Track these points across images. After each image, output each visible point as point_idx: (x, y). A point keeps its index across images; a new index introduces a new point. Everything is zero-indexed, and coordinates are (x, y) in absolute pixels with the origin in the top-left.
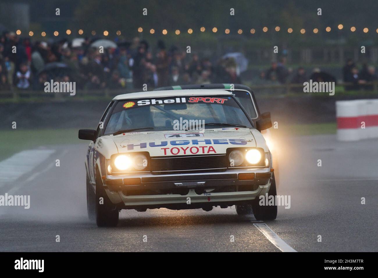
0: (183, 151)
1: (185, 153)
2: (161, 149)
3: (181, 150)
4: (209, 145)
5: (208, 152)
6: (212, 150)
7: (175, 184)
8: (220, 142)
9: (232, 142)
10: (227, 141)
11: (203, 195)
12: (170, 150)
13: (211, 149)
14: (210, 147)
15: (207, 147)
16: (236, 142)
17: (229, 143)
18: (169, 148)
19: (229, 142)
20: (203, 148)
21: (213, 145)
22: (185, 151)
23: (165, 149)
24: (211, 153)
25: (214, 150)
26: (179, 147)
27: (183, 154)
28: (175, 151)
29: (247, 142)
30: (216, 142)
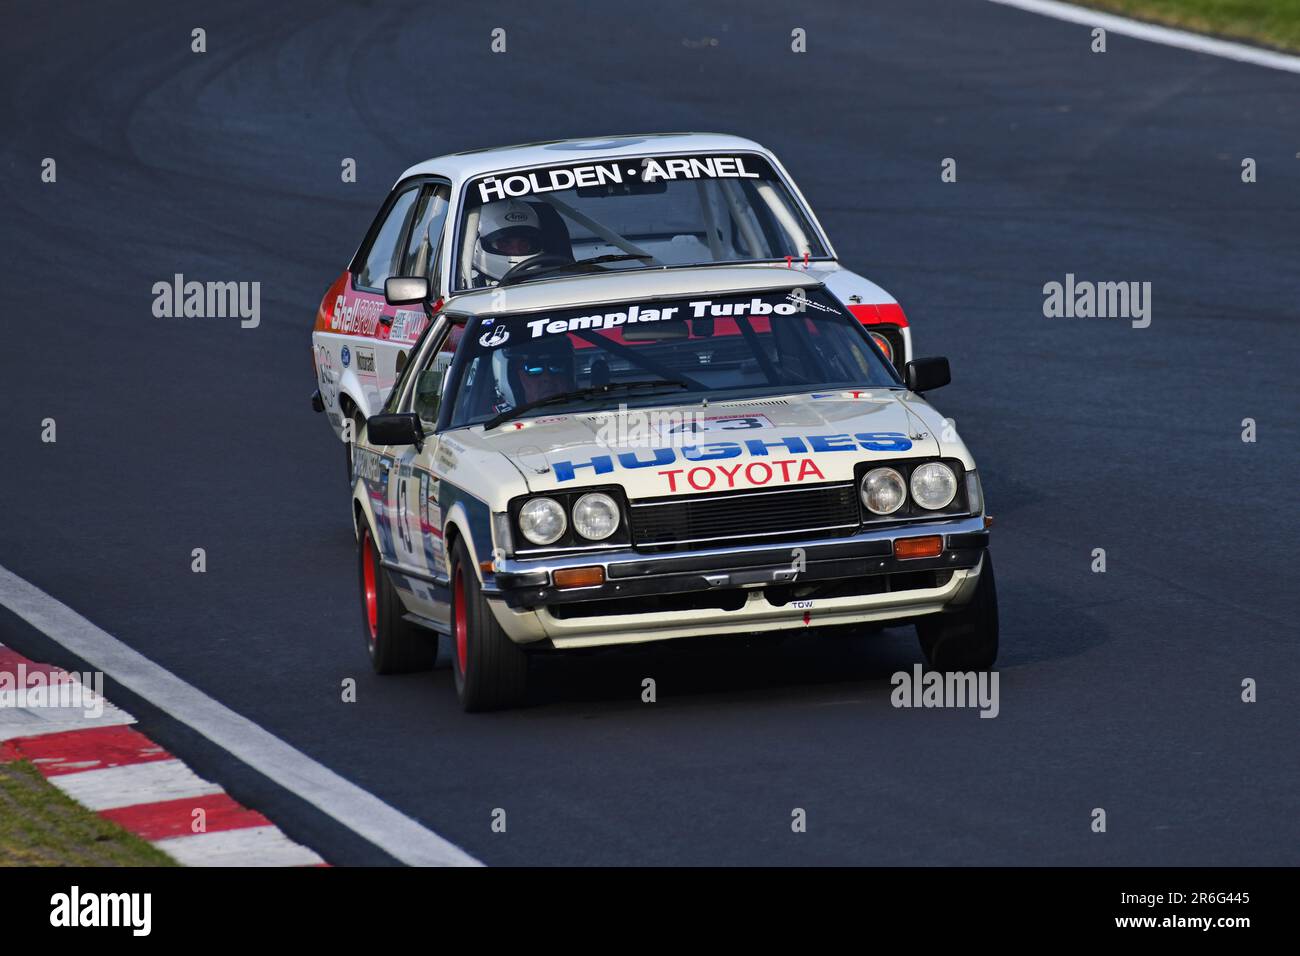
0: (726, 478)
1: (731, 483)
2: (660, 473)
3: (719, 474)
4: (800, 457)
5: (801, 477)
6: (812, 470)
7: (708, 578)
8: (830, 444)
9: (867, 444)
10: (850, 440)
11: (789, 607)
12: (685, 476)
13: (809, 468)
14: (804, 463)
15: (795, 461)
16: (879, 442)
17: (859, 447)
18: (682, 471)
19: (856, 442)
20: (784, 464)
21: (811, 454)
22: (730, 476)
23: (671, 475)
24: (809, 479)
25: (816, 471)
26: (712, 464)
27: (726, 487)
28: (702, 479)
29: (912, 441)
30: (821, 446)
